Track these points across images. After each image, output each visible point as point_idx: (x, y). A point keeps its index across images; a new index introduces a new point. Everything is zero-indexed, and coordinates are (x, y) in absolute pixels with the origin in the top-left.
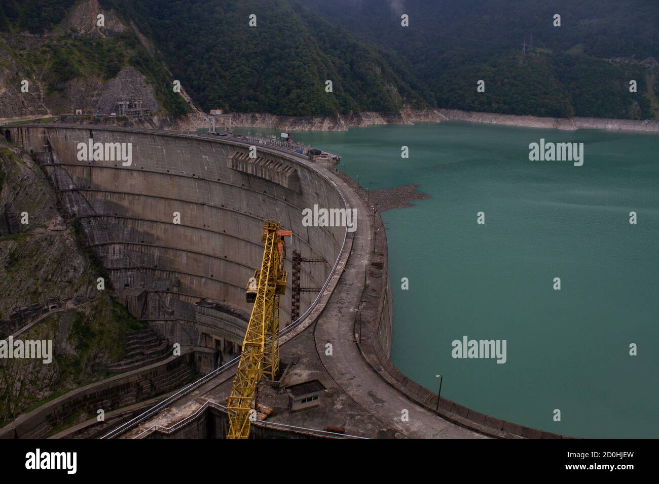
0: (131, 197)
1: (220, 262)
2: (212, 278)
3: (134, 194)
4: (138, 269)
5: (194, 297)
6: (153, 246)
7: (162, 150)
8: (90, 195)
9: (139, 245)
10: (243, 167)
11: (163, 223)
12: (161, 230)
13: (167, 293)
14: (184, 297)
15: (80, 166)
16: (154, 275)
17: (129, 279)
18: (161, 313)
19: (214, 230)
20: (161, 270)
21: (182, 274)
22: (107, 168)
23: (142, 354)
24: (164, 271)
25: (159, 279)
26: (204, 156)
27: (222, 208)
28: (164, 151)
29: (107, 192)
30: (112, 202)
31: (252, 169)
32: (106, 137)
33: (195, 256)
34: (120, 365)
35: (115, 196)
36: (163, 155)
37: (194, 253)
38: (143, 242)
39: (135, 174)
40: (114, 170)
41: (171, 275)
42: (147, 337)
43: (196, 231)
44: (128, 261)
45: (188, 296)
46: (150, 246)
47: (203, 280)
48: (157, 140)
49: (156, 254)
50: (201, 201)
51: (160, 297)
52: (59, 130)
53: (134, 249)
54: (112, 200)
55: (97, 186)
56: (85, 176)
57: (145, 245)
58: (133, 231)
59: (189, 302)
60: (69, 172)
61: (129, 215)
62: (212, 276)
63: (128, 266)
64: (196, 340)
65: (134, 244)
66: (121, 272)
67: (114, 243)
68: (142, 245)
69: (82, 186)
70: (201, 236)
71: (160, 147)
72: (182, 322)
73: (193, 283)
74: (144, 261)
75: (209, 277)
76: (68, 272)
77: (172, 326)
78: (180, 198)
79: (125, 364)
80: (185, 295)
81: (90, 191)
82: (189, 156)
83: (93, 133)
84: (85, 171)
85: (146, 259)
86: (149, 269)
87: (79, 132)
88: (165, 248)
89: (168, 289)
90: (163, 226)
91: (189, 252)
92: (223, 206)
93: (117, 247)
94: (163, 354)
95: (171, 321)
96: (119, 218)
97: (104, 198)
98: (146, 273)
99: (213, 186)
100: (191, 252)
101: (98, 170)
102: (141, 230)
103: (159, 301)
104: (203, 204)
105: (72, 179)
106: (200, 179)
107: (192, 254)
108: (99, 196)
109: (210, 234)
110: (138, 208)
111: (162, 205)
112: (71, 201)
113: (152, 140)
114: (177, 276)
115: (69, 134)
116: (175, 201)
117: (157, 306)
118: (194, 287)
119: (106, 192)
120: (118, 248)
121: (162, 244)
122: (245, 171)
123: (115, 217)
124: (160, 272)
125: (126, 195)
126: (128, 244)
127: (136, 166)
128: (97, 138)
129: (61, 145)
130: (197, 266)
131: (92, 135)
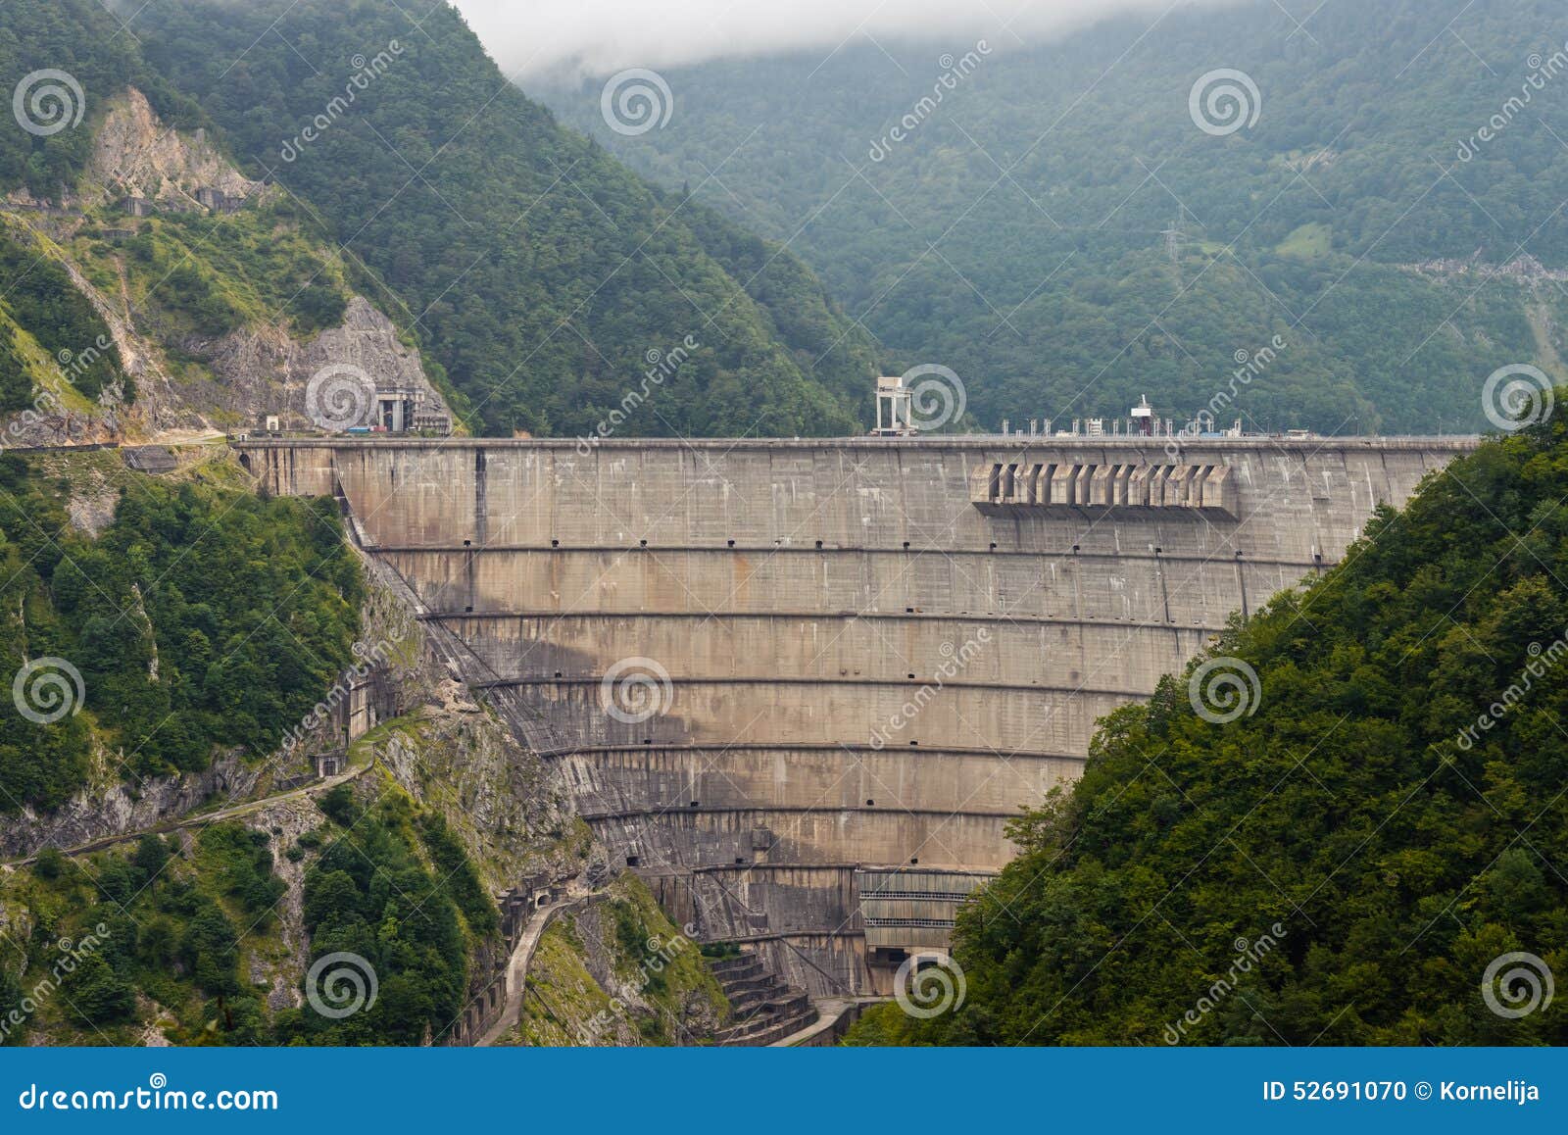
0: (602, 626)
1: (895, 762)
2: (871, 810)
3: (610, 616)
4: (647, 816)
5: (818, 869)
6: (682, 750)
7: (719, 486)
8: (474, 632)
9: (640, 750)
11: (707, 682)
12: (703, 704)
13: (738, 870)
14: (788, 874)
15: (437, 551)
16: (693, 827)
17: (634, 843)
18: (736, 923)
19: (876, 677)
20: (711, 812)
21: (777, 815)
22: (524, 550)
23: (768, 1009)
24: (721, 812)
25: (711, 836)
26: (864, 492)
27: (910, 617)
28: (726, 489)
29: (530, 617)
30: (543, 644)
32: (528, 465)
33: (812, 759)
34: (740, 1033)
35: (552, 625)
36: (718, 502)
37: (809, 749)
38: (647, 742)
39: (618, 560)
40: (549, 555)
41: (742, 821)
42: (751, 972)
43: (816, 691)
44: (616, 796)
45: (800, 868)
46: (673, 750)
47: (843, 818)
48: (708, 462)
49: (692, 772)
50: (835, 610)
51: (721, 884)
52: (374, 452)
53: (627, 765)
54: (542, 638)
55: (495, 602)
56: (453, 578)
57: (656, 750)
59: (806, 885)
60: (402, 570)
61: (599, 673)
62: (871, 802)
63: (621, 809)
64: (844, 982)
65: (623, 751)
66: (608, 827)
67: (569, 753)
68: (648, 751)
69: (447, 606)
70: (832, 704)
71: (710, 481)
72: (795, 942)
73: (812, 833)
74: (658, 795)
75: (862, 805)
76: (544, 809)
77: (774, 954)
78: (764, 610)
79: (752, 1029)
80: (792, 869)
81: (471, 618)
82: (811, 495)
83: (488, 456)
84: (451, 564)
85: (663, 788)
86: (677, 813)
87: (439, 458)
88: (719, 749)
89: (739, 861)
90: (709, 691)
91: (791, 749)
92: (910, 610)
93: (581, 763)
95: (766, 940)
96: (570, 684)
97: (516, 635)
98: (668, 825)
99: (881, 563)
100: (799, 749)
101: (497, 558)
103: (723, 895)
104: (842, 617)
105: (414, 591)
106: (841, 551)
107: (804, 755)
108: (503, 631)
109: (862, 691)
111: (703, 636)
113: (690, 463)
114: (760, 821)
115: (404, 461)
116: (746, 621)
117: (722, 907)
118: (816, 842)
119: (522, 617)
120: (583, 765)
121: (708, 740)
123: (559, 684)
124: (708, 817)
125: (588, 622)
126: (606, 752)
127: (621, 537)
128: (499, 470)
129: (376, 496)
130: (824, 785)
131: (480, 464)
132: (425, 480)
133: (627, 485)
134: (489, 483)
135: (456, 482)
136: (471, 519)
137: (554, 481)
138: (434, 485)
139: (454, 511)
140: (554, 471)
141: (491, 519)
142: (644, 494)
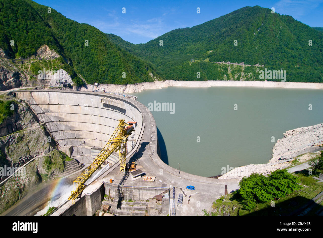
0: (65, 114)
1: (99, 134)
4: (69, 139)
5: (90, 146)
6: (74, 130)
8: (49, 114)
10: (105, 102)
12: (77, 125)
14: (87, 147)
15: (45, 104)
16: (75, 140)
17: (66, 143)
18: (78, 153)
19: (96, 123)
22: (55, 104)
23: (72, 169)
24: (79, 138)
25: (77, 141)
26: (91, 99)
27: (99, 116)
28: (77, 97)
31: (109, 102)
32: (54, 94)
33: (90, 133)
35: (59, 114)
36: (76, 99)
37: (89, 131)
38: (70, 129)
39: (66, 106)
40: (58, 105)
41: (81, 140)
42: (73, 162)
43: (90, 124)
44: (65, 136)
47: (93, 140)
51: (78, 148)
53: (67, 132)
54: (58, 116)
55: (52, 111)
56: (47, 108)
58: (66, 125)
60: (40, 107)
61: (64, 120)
62: (96, 139)
63: (65, 138)
65: (67, 130)
66: (63, 141)
69: (46, 111)
70: (92, 126)
76: (42, 142)
77: (83, 157)
78: (83, 113)
79: (66, 173)
82: (86, 99)
84: (46, 106)
85: (72, 135)
86: (73, 138)
87: (44, 93)
88: (79, 131)
89: (80, 145)
90: (78, 123)
93: (61, 132)
94: (80, 167)
95: (82, 155)
96: (61, 122)
97: (55, 115)
98: (72, 140)
99: (95, 109)
101: (52, 105)
102: (69, 125)
103: (78, 150)
104: (92, 115)
105: (42, 109)
106: (90, 107)
108: (53, 114)
109: (95, 125)
110: (68, 118)
111: (77, 116)
112: (42, 117)
114: (84, 140)
115: (39, 93)
116: (81, 115)
118: (90, 143)
119: (55, 113)
121: (78, 129)
122: (106, 103)
123: (59, 121)
124: (77, 139)
125: (63, 114)
126: (65, 131)
127: (66, 103)
128: (51, 94)
129: (37, 97)
130: (91, 136)
131: (49, 94)
132: (42, 95)
133: (66, 97)
134: (50, 96)
135: (46, 96)
136: (49, 100)
137: (57, 96)
138: (43, 96)
139: (46, 99)
140: (57, 94)
141: (51, 100)
142: (68, 98)
